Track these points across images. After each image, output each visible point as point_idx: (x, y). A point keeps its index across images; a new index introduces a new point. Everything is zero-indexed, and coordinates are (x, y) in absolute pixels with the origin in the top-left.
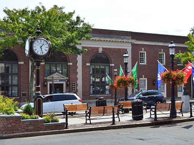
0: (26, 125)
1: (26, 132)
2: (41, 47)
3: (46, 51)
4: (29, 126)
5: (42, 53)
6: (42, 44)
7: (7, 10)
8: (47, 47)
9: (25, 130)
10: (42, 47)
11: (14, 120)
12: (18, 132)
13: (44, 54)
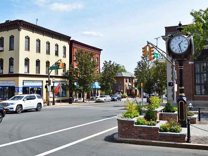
0: (140, 131)
1: (139, 138)
2: (179, 45)
3: (186, 48)
4: (141, 133)
5: (181, 50)
6: (180, 41)
7: (194, 12)
8: (187, 44)
9: (138, 137)
10: (181, 45)
11: (127, 124)
12: (131, 138)
13: (183, 51)
